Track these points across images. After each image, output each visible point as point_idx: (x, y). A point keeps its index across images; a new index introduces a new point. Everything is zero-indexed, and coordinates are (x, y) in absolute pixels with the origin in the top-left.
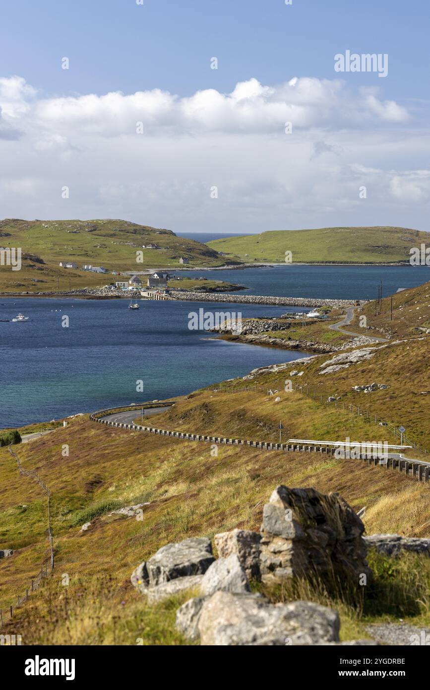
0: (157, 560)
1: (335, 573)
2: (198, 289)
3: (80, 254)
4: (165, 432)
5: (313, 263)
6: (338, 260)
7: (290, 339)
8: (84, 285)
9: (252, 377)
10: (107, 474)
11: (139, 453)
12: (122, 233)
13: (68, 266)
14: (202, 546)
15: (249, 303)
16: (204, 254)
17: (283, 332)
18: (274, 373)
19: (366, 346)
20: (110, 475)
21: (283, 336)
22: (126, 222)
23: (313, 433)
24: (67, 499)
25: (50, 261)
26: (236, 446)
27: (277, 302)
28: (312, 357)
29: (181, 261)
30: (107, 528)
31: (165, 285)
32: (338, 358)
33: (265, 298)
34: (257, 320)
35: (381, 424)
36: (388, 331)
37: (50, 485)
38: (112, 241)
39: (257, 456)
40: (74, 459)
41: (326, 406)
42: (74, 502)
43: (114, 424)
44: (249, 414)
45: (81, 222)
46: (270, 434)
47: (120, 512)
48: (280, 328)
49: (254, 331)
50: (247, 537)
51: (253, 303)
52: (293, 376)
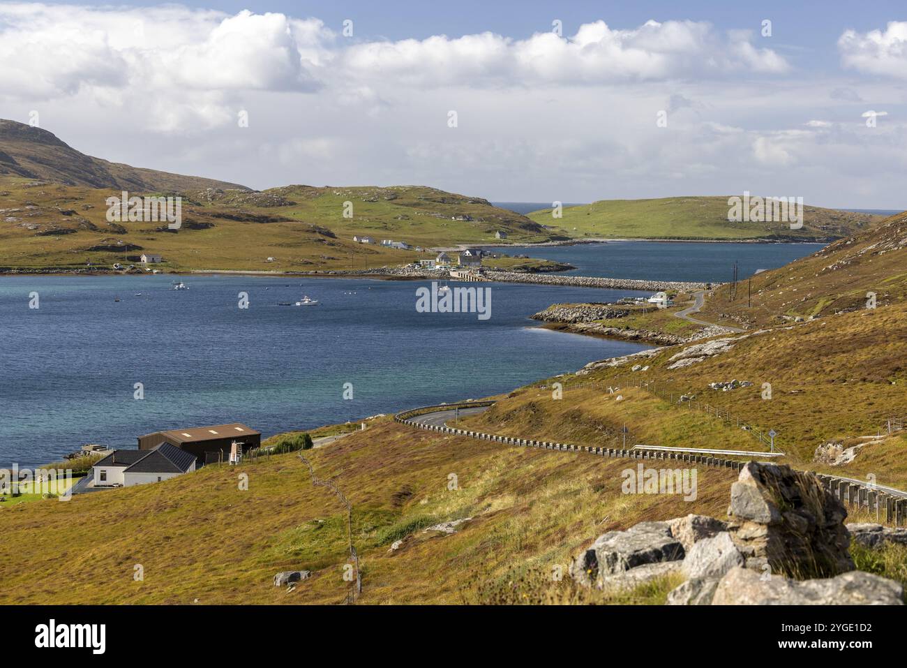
0: (611, 546)
1: (817, 565)
2: (518, 269)
3: (377, 226)
4: (486, 436)
5: (655, 238)
6: (684, 236)
7: (628, 328)
8: (383, 264)
9: (587, 372)
10: (417, 484)
11: (455, 460)
12: (428, 202)
13: (363, 241)
14: (661, 530)
15: (579, 285)
16: (525, 227)
17: (619, 320)
18: (613, 368)
19: (722, 337)
20: (421, 486)
21: (620, 325)
22: (432, 189)
23: (662, 438)
24: (371, 514)
25: (343, 235)
26: (572, 452)
27: (612, 284)
28: (657, 349)
29: (498, 235)
30: (422, 547)
31: (477, 264)
32: (690, 350)
33: (597, 280)
34: (589, 305)
35: (744, 428)
36: (745, 320)
37: (350, 497)
38: (416, 212)
39: (598, 464)
40: (379, 467)
41: (678, 407)
42: (378, 516)
43: (424, 426)
44: (585, 414)
45: (379, 188)
46: (611, 439)
47: (436, 529)
48: (616, 316)
49: (585, 319)
50: (704, 523)
51: (583, 286)
52: (636, 371)
